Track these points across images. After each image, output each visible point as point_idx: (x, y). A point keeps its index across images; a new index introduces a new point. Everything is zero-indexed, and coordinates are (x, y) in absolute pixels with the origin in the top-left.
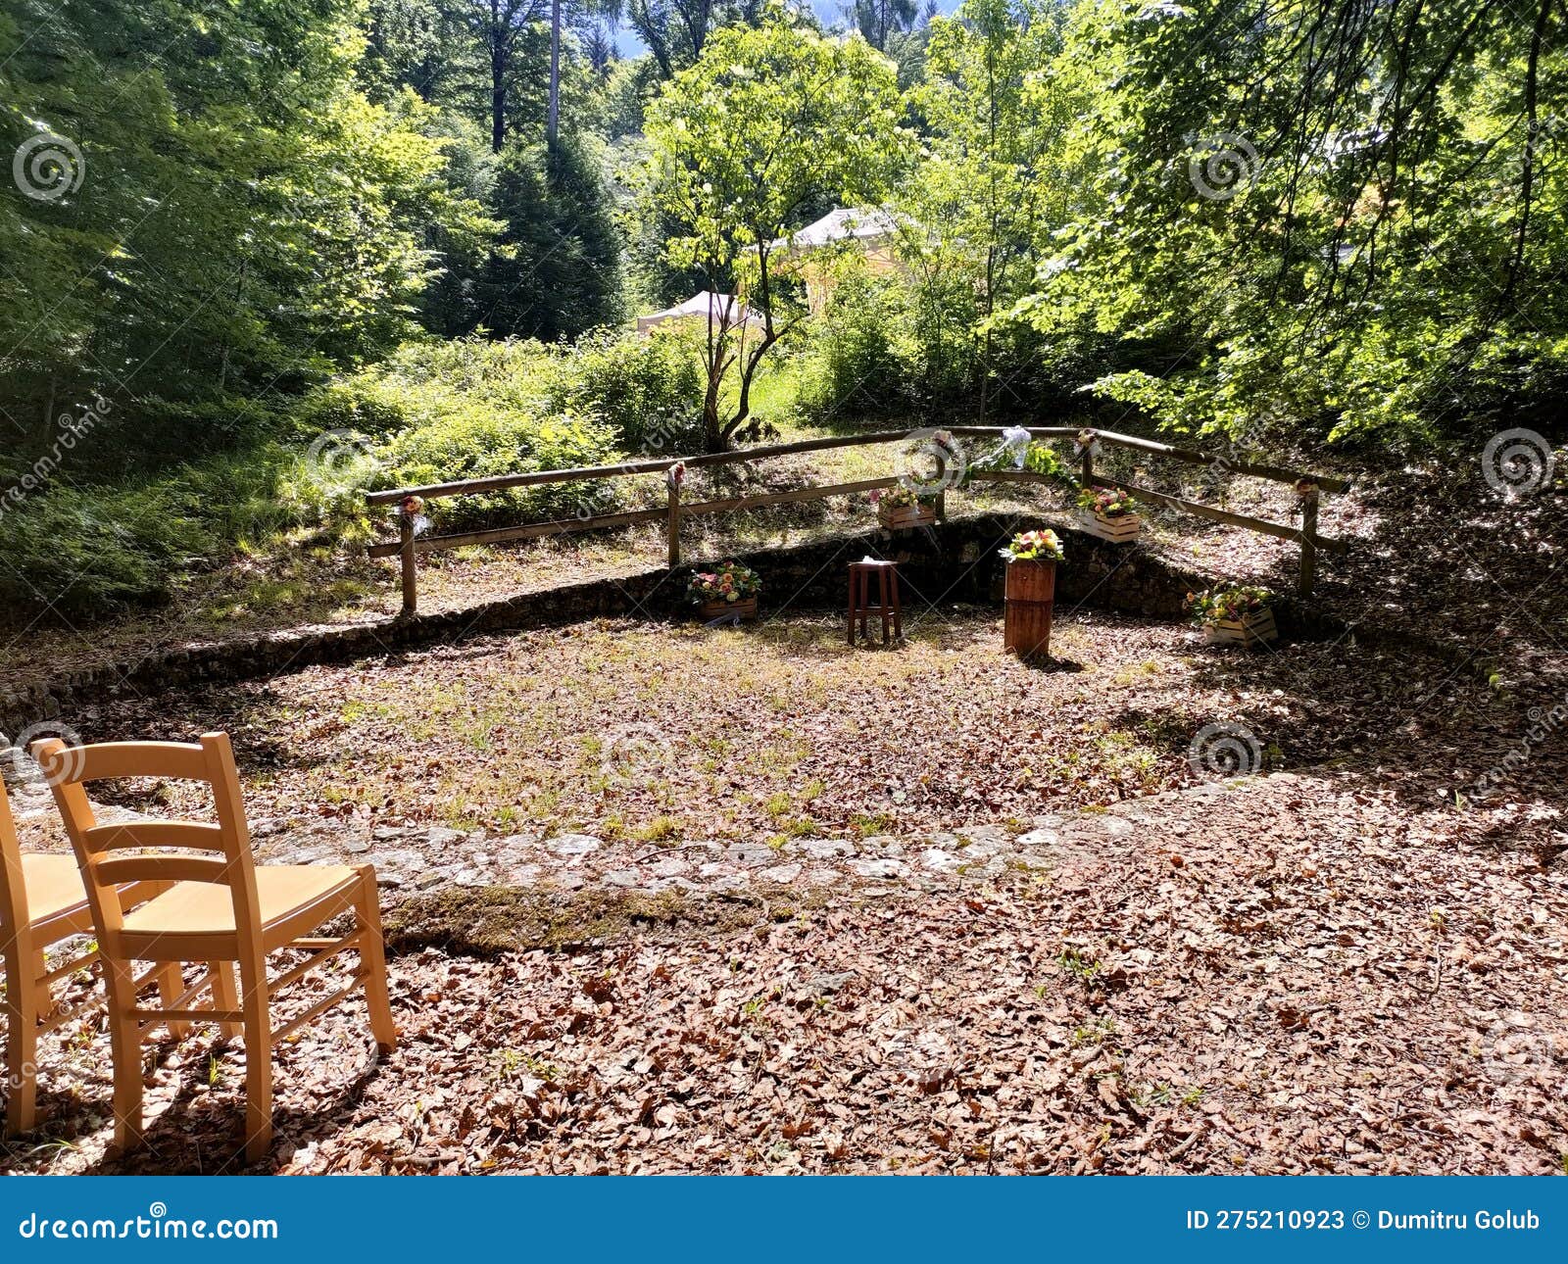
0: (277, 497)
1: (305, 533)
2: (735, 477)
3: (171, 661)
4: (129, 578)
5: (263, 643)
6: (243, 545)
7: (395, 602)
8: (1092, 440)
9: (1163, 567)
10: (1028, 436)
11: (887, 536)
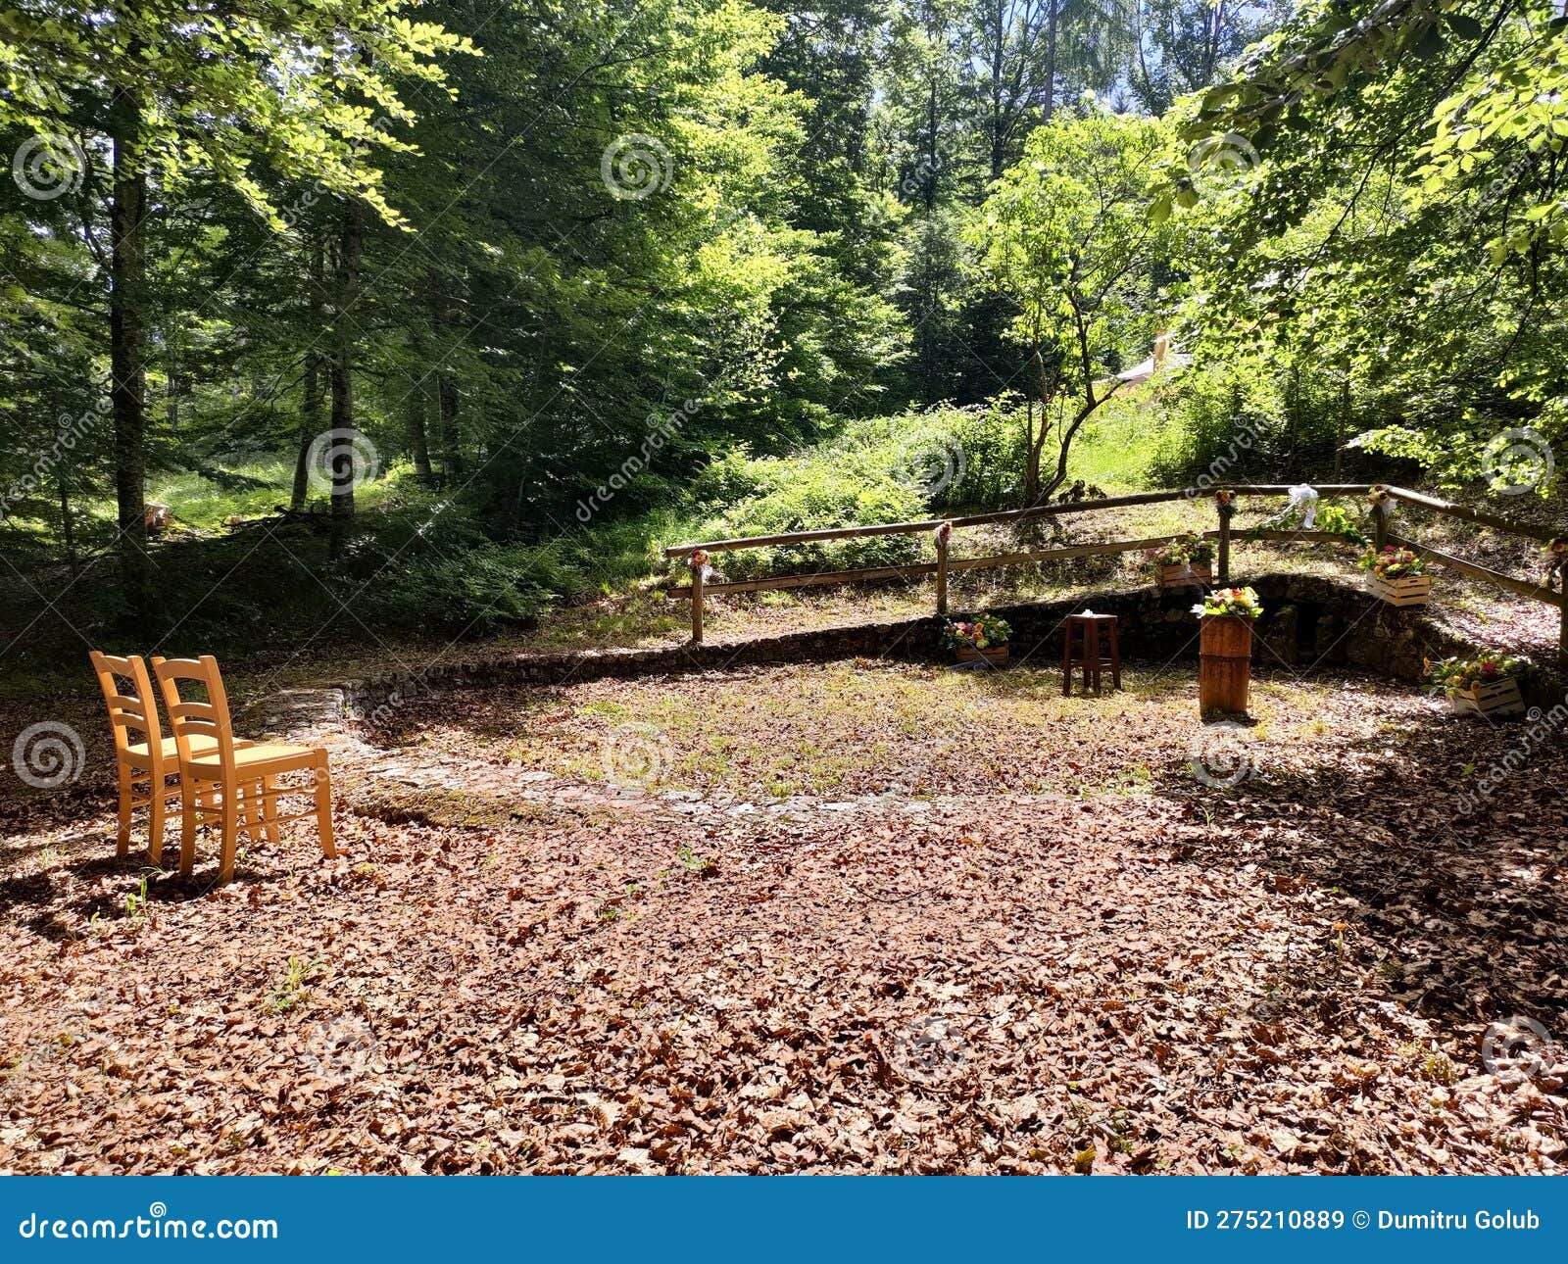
0: (644, 551)
1: (654, 580)
2: (1041, 537)
3: (502, 666)
4: (512, 609)
5: (572, 657)
6: (605, 588)
7: (687, 636)
8: (1382, 497)
9: (1437, 632)
10: (1313, 494)
11: (1157, 594)
